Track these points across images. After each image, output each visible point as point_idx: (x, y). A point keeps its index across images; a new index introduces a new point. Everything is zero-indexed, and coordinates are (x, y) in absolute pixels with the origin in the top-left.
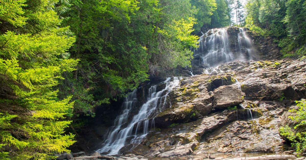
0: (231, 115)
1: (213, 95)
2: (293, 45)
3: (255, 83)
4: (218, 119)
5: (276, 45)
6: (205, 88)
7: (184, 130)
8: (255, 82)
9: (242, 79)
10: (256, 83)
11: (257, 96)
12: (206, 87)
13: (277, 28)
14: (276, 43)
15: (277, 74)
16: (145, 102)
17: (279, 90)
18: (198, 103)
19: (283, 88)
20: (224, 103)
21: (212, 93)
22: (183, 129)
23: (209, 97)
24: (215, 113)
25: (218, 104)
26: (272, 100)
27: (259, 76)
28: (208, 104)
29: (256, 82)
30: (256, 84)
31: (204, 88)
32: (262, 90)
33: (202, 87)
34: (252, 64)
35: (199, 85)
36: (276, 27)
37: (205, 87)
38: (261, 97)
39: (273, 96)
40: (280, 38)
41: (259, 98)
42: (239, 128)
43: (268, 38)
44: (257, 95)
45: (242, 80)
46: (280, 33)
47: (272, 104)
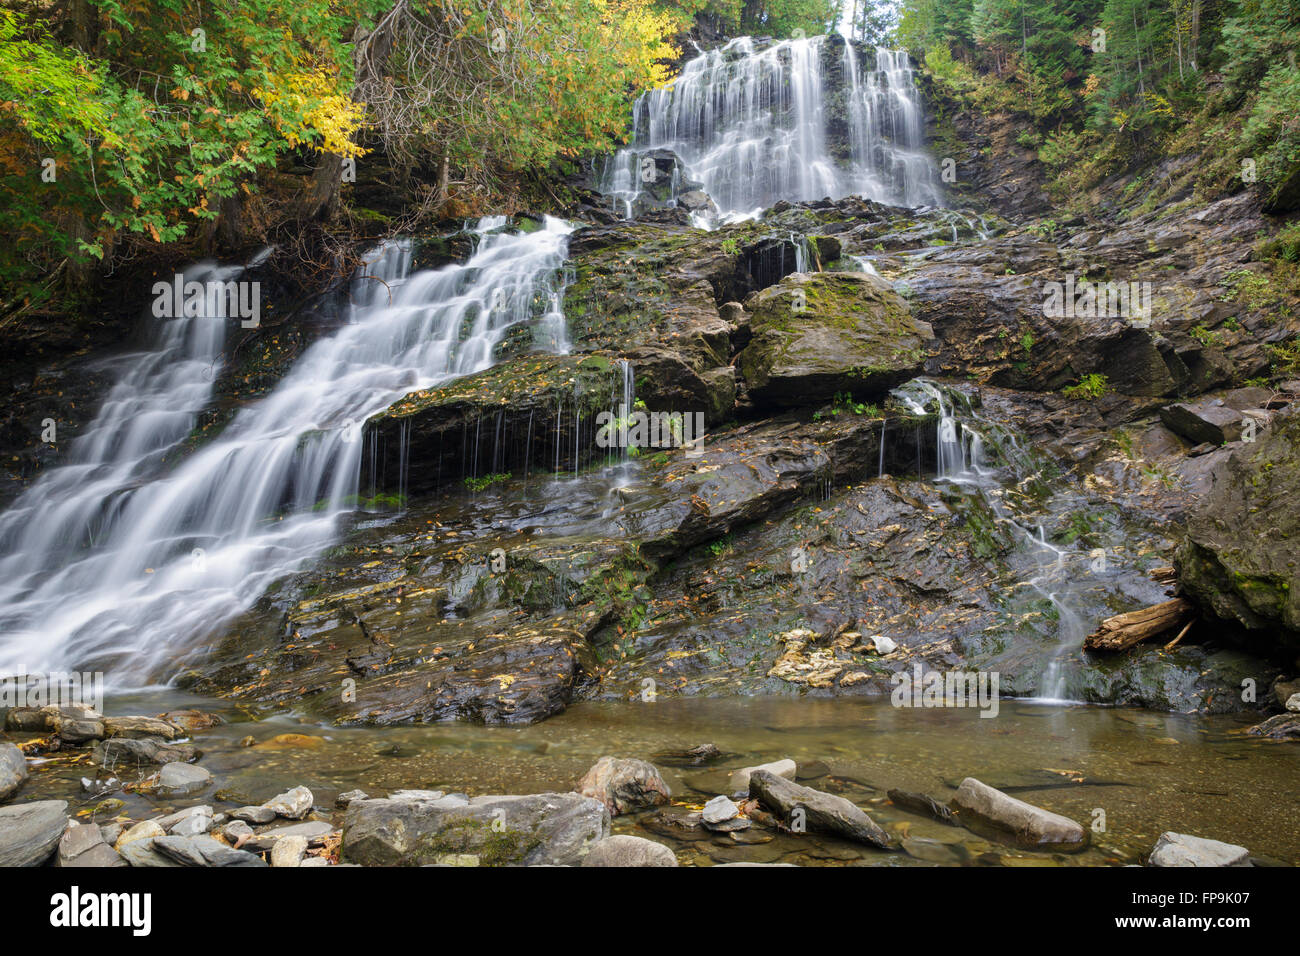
0: (849, 442)
1: (742, 318)
2: (1101, 163)
3: (962, 290)
4: (773, 458)
5: (1028, 157)
6: (704, 283)
7: (549, 512)
8: (962, 287)
9: (895, 269)
10: (967, 290)
11: (968, 362)
12: (710, 278)
13: (1042, 75)
14: (1029, 147)
15: (1065, 264)
16: (331, 331)
17: (1086, 334)
18: (659, 351)
19: (1104, 330)
20: (814, 370)
21: (736, 309)
22: (546, 509)
23: (724, 326)
24: (752, 425)
25: (778, 370)
26: (1043, 389)
27: (977, 263)
28: (715, 365)
29: (968, 286)
30: (968, 294)
31: (698, 280)
32: (994, 331)
33: (684, 272)
34: (924, 217)
35: (669, 261)
36: (1039, 70)
37: (700, 276)
38: (985, 369)
39: (1050, 366)
40: (1048, 124)
41: (976, 370)
42: (898, 526)
43: (998, 118)
44: (968, 357)
45: (894, 274)
46: (1049, 101)
47: (1040, 406)
